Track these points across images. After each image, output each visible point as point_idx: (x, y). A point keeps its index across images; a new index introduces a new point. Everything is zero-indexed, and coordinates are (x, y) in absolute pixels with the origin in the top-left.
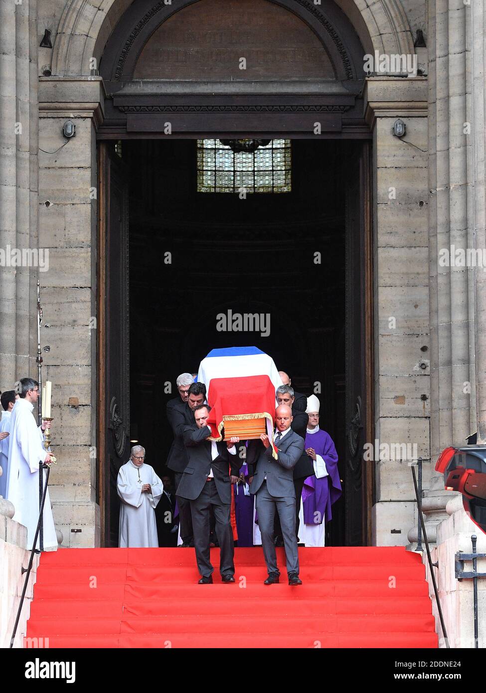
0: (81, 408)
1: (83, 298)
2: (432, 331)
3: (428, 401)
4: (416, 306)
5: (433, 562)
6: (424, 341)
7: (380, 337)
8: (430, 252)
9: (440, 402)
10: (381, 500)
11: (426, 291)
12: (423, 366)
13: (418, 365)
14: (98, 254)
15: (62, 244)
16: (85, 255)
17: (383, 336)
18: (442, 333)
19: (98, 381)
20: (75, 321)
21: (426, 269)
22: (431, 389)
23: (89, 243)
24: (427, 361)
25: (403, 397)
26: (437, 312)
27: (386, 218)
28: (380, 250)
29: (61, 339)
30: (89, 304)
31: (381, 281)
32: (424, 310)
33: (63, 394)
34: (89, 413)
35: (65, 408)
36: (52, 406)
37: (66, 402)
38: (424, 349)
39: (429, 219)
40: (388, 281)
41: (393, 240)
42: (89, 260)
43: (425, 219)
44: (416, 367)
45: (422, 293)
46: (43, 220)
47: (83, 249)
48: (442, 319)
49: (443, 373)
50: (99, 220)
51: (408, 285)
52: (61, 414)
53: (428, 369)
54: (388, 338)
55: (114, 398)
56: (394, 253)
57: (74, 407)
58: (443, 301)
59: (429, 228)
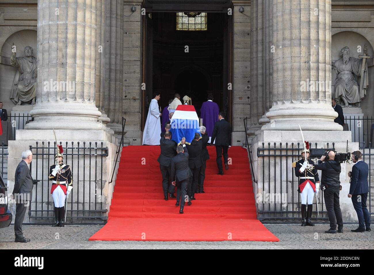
0: (137, 100)
1: (137, 64)
2: (251, 76)
3: (250, 99)
4: (246, 68)
5: (250, 151)
6: (249, 79)
7: (234, 78)
8: (251, 50)
9: (254, 99)
10: (234, 130)
11: (250, 63)
12: (248, 87)
13: (246, 87)
14: (143, 50)
15: (131, 46)
16: (138, 50)
17: (235, 77)
18: (255, 77)
20: (135, 72)
21: (250, 56)
22: (251, 95)
23: (140, 46)
24: (250, 86)
25: (242, 97)
26: (253, 70)
27: (237, 39)
28: (235, 49)
29: (130, 77)
30: (139, 66)
31: (235, 60)
32: (249, 69)
33: (131, 95)
34: (139, 101)
35: (131, 100)
37: (132, 98)
38: (248, 82)
39: (251, 39)
40: (237, 59)
41: (239, 46)
42: (140, 51)
43: (250, 39)
44: (246, 88)
45: (248, 64)
46: (124, 38)
47: (137, 48)
48: (255, 72)
49: (255, 89)
50: (143, 38)
51: (244, 61)
52: (130, 102)
53: (250, 88)
54: (237, 78)
55: (147, 97)
56: (239, 50)
57: (134, 99)
58: (255, 66)
59: (251, 42)
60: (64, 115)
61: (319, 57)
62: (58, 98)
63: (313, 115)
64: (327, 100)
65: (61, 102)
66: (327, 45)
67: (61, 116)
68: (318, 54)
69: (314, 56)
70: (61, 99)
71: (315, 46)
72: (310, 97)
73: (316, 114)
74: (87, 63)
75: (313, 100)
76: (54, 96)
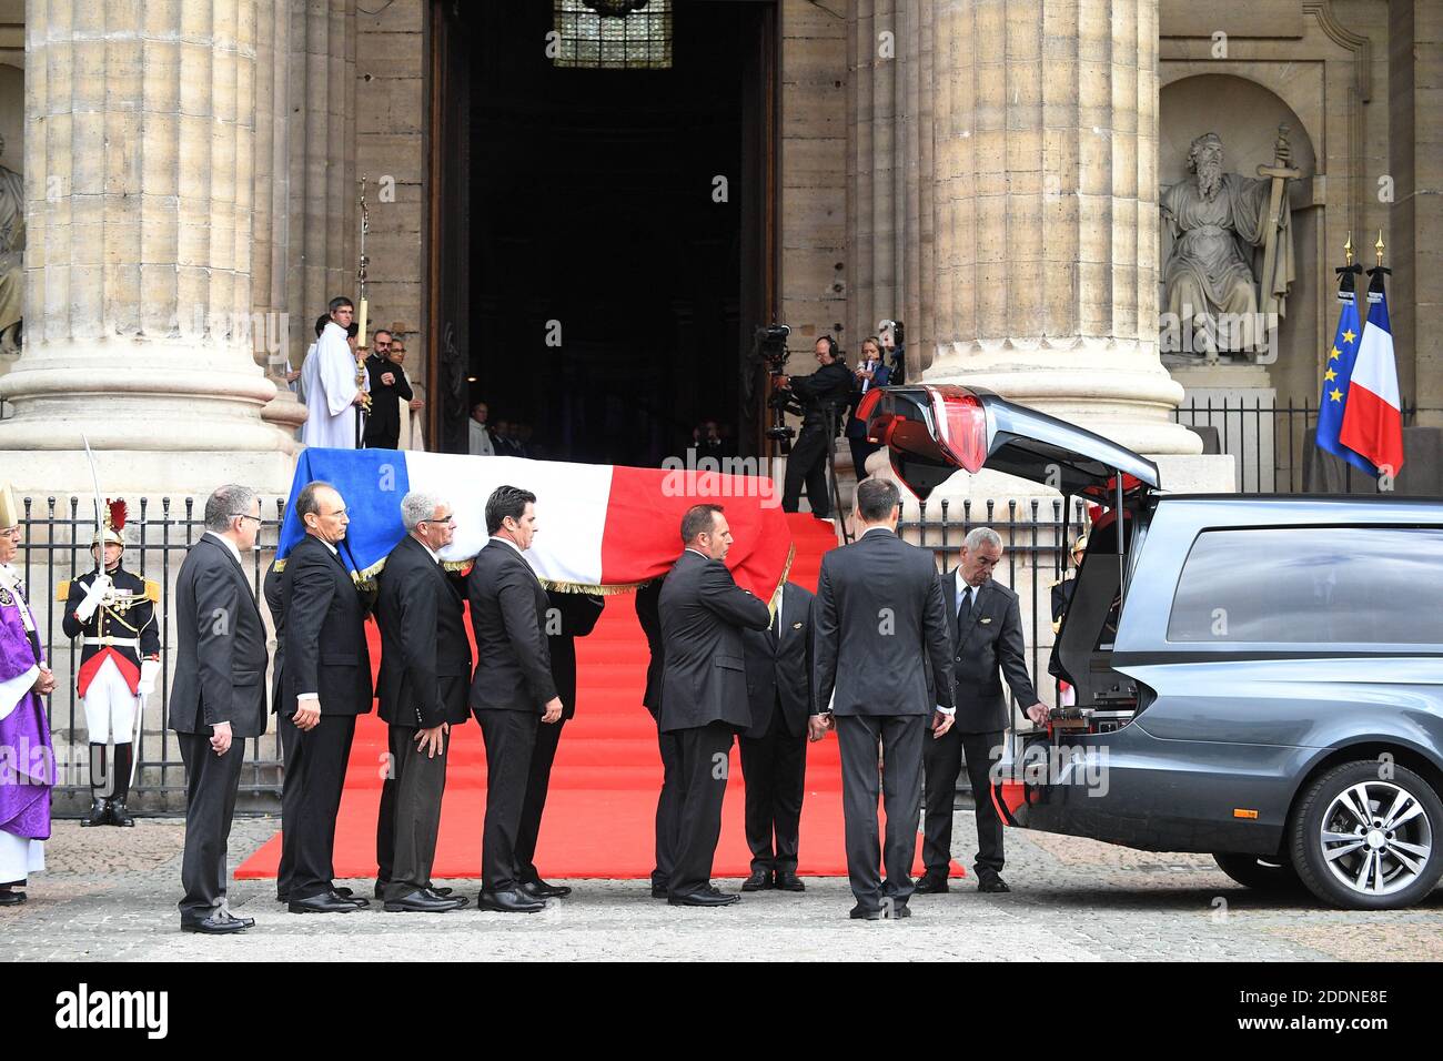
0: (408, 337)
1: (411, 198)
2: (849, 245)
3: (844, 331)
4: (830, 213)
5: (849, 533)
6: (838, 257)
7: (784, 252)
8: (847, 145)
9: (859, 333)
11: (842, 194)
12: (837, 288)
13: (831, 286)
14: (431, 142)
15: (386, 128)
16: (413, 143)
17: (787, 249)
18: (862, 247)
19: (429, 302)
20: (400, 226)
21: (842, 167)
22: (848, 318)
23: (419, 128)
24: (842, 282)
25: (812, 327)
26: (856, 220)
27: (795, 102)
28: (785, 142)
29: (383, 249)
30: (419, 205)
31: (786, 181)
32: (839, 218)
33: (385, 318)
34: (418, 342)
36: (367, 332)
38: (839, 267)
39: (847, 103)
40: (796, 181)
41: (801, 129)
42: (420, 148)
43: (841, 103)
44: (829, 290)
45: (836, 197)
46: (361, 97)
47: (412, 137)
48: (862, 230)
49: (862, 296)
50: (432, 99)
51: (820, 186)
53: (844, 291)
54: (794, 252)
55: (449, 324)
56: (803, 145)
58: (863, 206)
59: (847, 114)
60: (131, 396)
61: (1111, 171)
62: (110, 330)
63: (1089, 393)
64: (1140, 335)
65: (122, 345)
66: (1143, 127)
67: (123, 397)
68: (1109, 161)
69: (1095, 167)
70: (119, 333)
71: (1096, 130)
72: (1077, 326)
73: (1100, 391)
74: (220, 191)
75: (1090, 337)
76: (95, 322)
